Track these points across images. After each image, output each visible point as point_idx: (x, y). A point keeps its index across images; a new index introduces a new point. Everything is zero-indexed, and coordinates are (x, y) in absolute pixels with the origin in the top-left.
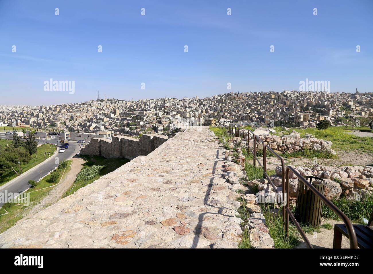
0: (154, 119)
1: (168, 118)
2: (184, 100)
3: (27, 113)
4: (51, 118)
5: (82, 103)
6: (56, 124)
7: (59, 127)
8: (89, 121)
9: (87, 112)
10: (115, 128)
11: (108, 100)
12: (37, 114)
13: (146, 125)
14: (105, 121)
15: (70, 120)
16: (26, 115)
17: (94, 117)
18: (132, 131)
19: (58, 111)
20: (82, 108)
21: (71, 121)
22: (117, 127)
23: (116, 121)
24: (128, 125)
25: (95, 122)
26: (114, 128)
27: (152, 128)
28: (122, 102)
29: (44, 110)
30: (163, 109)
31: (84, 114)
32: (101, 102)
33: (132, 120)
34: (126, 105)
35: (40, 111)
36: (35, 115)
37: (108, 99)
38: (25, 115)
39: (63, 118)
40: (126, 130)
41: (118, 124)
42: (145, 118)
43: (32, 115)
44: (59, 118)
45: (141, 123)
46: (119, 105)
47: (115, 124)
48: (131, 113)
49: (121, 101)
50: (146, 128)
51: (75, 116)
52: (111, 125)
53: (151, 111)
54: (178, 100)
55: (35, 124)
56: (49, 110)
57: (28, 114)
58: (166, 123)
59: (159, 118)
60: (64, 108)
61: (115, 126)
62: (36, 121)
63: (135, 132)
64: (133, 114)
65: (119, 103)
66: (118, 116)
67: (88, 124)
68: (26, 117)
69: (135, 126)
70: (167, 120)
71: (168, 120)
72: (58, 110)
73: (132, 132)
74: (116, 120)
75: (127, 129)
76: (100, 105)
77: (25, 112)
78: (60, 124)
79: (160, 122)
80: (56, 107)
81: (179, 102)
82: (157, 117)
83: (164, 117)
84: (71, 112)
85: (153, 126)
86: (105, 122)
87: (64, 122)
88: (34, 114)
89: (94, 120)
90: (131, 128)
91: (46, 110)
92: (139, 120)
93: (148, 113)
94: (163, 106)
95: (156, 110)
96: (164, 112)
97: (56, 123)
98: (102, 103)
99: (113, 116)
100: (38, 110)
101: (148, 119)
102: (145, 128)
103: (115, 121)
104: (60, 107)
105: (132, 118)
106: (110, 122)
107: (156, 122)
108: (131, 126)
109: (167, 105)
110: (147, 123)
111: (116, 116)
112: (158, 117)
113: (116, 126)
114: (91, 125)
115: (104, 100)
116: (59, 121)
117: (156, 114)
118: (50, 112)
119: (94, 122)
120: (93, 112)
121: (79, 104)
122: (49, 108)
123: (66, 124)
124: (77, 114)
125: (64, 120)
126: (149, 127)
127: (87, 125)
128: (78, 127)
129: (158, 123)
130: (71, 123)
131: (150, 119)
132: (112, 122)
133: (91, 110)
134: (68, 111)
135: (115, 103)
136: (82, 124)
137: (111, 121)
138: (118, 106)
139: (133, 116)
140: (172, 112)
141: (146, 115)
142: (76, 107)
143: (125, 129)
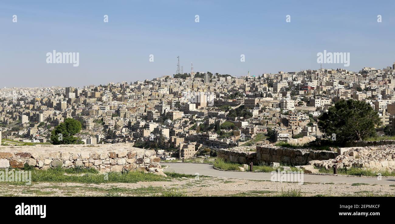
0: (274, 116)
1: (307, 113)
2: (364, 73)
3: (41, 102)
4: (79, 112)
5: (145, 81)
6: (85, 122)
7: (90, 128)
8: (145, 118)
9: (149, 100)
10: (190, 133)
11: (197, 75)
12: (57, 104)
13: (252, 129)
14: (175, 118)
15: (113, 116)
16: (40, 104)
17: (157, 111)
18: (222, 141)
19: (98, 98)
20: (142, 92)
21: (114, 118)
22: (195, 132)
23: (197, 117)
24: (216, 128)
25: (157, 119)
26: (188, 132)
27: (266, 135)
28: (226, 79)
29: (72, 95)
30: (302, 92)
31: (143, 104)
32: (181, 80)
33: (228, 118)
34: (232, 86)
35: (65, 96)
36: (55, 104)
37: (198, 73)
38: (37, 104)
39: (101, 112)
40: (210, 138)
41: (198, 124)
42: (255, 112)
43: (49, 105)
44: (93, 112)
45: (244, 124)
46: (219, 85)
47: (192, 125)
48: (230, 101)
49: (224, 76)
50: (253, 135)
51: (124, 108)
52: (184, 127)
53: (271, 97)
54: (348, 73)
55: (48, 123)
56: (81, 94)
57: (42, 104)
58: (300, 124)
59: (286, 114)
60: (111, 90)
61: (192, 129)
62: (52, 116)
63: (228, 143)
64: (233, 104)
65: (219, 80)
66: (202, 108)
67: (143, 123)
68: (39, 109)
69: (231, 130)
70: (303, 118)
71: (308, 117)
72: (98, 94)
73: (221, 143)
74: (196, 115)
75: (213, 136)
76: (178, 85)
77: (39, 99)
78: (93, 124)
79: (286, 122)
80: (96, 90)
81: (345, 78)
82: (282, 110)
83: (300, 111)
84: (120, 100)
85: (268, 129)
86: (175, 121)
87: (102, 119)
88: (52, 102)
89: (156, 116)
90: (221, 134)
91: (76, 95)
92: (241, 118)
93: (263, 102)
94: (304, 87)
95: (284, 95)
96: (302, 100)
97: (86, 120)
98: (184, 81)
99: (192, 108)
100: (62, 95)
101: (262, 114)
102: (251, 134)
103: (194, 118)
104: (104, 89)
105: (228, 112)
106: (184, 120)
107: (278, 121)
108: (222, 128)
109: (314, 84)
110: (256, 124)
111: (199, 107)
112: (284, 111)
113: (194, 128)
114: (147, 127)
115: (190, 76)
116: (92, 117)
117: (281, 105)
118: (82, 99)
119: (155, 119)
120: (161, 100)
121: (139, 83)
122: (83, 91)
123: (104, 123)
124: (130, 103)
125: (102, 115)
126: (261, 132)
127: (141, 126)
128: (124, 129)
129: (282, 124)
130: (113, 122)
131: (267, 114)
132: (188, 120)
133: (158, 96)
134: (115, 97)
135: (211, 81)
136: (132, 124)
137: (187, 118)
138: (216, 88)
139: (232, 107)
140: (320, 100)
141: (258, 105)
142: (132, 90)
143: (208, 136)
